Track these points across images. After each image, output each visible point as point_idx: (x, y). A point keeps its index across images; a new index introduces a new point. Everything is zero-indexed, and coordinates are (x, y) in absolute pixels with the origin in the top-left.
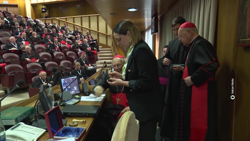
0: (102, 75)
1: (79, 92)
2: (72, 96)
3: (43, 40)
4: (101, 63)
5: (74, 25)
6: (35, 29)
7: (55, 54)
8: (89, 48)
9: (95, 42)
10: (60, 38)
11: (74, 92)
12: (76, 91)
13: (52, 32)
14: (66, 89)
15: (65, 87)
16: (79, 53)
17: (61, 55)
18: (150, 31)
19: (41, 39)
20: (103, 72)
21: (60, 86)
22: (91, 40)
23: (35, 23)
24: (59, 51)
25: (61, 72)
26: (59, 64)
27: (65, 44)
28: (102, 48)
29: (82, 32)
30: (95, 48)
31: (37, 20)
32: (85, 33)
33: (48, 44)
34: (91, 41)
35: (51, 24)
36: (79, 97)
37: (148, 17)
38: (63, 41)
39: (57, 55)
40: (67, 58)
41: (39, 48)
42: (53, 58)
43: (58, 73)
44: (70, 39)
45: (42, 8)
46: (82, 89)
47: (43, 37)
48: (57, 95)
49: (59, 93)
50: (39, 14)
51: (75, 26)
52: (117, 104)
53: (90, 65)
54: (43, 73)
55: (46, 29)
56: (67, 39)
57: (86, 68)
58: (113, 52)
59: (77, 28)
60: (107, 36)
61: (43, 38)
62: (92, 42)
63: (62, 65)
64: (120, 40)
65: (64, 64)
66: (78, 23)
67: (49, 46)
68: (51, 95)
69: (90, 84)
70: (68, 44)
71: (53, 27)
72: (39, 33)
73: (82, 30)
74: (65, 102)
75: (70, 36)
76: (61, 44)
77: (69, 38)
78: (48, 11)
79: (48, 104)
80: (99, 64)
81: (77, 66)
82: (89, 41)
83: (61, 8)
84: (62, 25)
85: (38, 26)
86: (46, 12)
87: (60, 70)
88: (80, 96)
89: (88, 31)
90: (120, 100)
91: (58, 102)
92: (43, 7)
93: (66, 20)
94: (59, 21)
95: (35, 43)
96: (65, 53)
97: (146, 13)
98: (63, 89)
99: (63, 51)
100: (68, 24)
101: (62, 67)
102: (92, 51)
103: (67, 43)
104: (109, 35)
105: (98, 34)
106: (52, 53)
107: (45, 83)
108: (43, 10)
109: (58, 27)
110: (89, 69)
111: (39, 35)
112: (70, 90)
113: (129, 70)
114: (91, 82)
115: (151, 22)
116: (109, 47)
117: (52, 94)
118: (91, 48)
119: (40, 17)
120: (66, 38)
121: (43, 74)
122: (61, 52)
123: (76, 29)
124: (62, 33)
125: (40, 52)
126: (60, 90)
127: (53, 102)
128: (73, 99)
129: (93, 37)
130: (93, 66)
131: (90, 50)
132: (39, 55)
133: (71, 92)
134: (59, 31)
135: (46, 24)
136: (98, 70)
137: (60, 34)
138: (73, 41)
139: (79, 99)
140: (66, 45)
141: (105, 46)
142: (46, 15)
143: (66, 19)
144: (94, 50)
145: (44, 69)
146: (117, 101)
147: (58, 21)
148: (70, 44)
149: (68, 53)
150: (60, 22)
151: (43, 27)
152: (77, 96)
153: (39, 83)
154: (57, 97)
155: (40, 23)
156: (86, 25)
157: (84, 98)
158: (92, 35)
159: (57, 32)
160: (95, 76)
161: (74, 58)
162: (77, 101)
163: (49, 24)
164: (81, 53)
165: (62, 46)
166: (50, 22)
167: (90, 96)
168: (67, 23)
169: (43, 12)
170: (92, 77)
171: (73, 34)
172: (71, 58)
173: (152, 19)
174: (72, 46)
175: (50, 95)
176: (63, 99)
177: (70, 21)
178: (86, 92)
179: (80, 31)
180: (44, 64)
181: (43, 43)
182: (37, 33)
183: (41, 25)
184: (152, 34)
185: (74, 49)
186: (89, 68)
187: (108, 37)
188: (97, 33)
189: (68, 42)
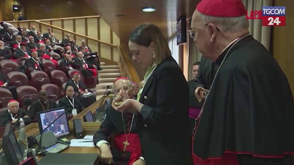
0: (104, 106)
1: (68, 133)
2: (57, 140)
3: (15, 53)
4: (103, 88)
5: (63, 32)
6: (2, 37)
7: (33, 74)
8: (86, 66)
9: (94, 56)
10: (41, 51)
11: (60, 132)
12: (63, 132)
13: (29, 42)
14: (48, 128)
15: (46, 126)
16: (70, 72)
17: (43, 76)
18: (175, 41)
19: (11, 51)
20: (106, 101)
21: (39, 124)
22: (88, 53)
23: (3, 28)
24: (40, 70)
25: (42, 102)
26: (39, 89)
27: (49, 59)
28: (105, 65)
29: (74, 41)
30: (94, 65)
31: (5, 23)
32: (79, 44)
33: (22, 60)
34: (88, 55)
35: (28, 30)
36: (67, 140)
37: (172, 21)
38: (45, 54)
39: (37, 76)
40: (52, 80)
41: (8, 65)
42: (30, 81)
43: (38, 103)
44: (57, 51)
45: (13, 5)
46: (73, 128)
47: (14, 49)
48: (34, 138)
49: (37, 136)
50: (8, 13)
51: (65, 33)
52: (124, 150)
53: (86, 90)
54: (14, 103)
55: (20, 36)
56: (52, 51)
57: (80, 94)
58: (121, 71)
59: (67, 36)
60: (112, 48)
61: (15, 51)
62: (89, 57)
63: (44, 91)
64: (138, 53)
65: (46, 89)
66: (69, 29)
67: (24, 62)
68: (23, 140)
69: (85, 120)
70: (54, 59)
71: (31, 34)
72: (9, 42)
73: (75, 39)
74: (46, 150)
75: (56, 47)
76: (43, 59)
77: (55, 51)
78: (22, 10)
79: (17, 154)
80: (100, 89)
81: (70, 91)
82: (86, 54)
83: (42, 5)
84: (45, 31)
85: (7, 31)
86: (19, 12)
87: (41, 98)
88: (70, 139)
89: (83, 40)
90: (128, 144)
91: (34, 150)
92: (15, 3)
93: (51, 24)
94: (40, 25)
95: (2, 57)
96: (49, 73)
97: (169, 14)
98: (43, 129)
99: (46, 70)
100: (54, 29)
101: (44, 94)
102: (89, 69)
103: (51, 58)
104: (115, 46)
105: (99, 44)
106: (28, 73)
107: (15, 118)
108: (16, 8)
109: (38, 34)
110: (86, 97)
111: (8, 45)
112: (54, 130)
113: (145, 97)
114: (87, 117)
115: (177, 27)
116: (116, 64)
117: (25, 138)
118: (88, 65)
119: (11, 19)
120: (50, 50)
121: (14, 105)
122: (43, 71)
123: (66, 38)
124: (45, 43)
125: (9, 71)
126: (38, 130)
127: (26, 151)
128: (58, 144)
129: (91, 49)
130: (91, 92)
131: (88, 67)
132: (7, 77)
133: (56, 133)
134: (40, 40)
135: (19, 29)
136: (98, 98)
137: (42, 44)
138: (61, 55)
139: (67, 143)
140: (51, 61)
141: (109, 62)
142: (20, 15)
143: (51, 21)
144: (93, 68)
145: (16, 97)
146: (124, 145)
147: (38, 25)
148: (57, 60)
149: (53, 73)
150: (42, 26)
151: (16, 33)
152: (65, 140)
153: (6, 119)
154: (32, 142)
155: (11, 27)
156: (80, 31)
157: (75, 143)
158: (89, 45)
159: (37, 41)
160: (93, 108)
161: (63, 81)
162: (64, 147)
163: (25, 29)
164: (73, 73)
165: (44, 63)
166: (26, 26)
167: (85, 138)
168: (52, 28)
169: (15, 10)
170: (88, 109)
171: (62, 45)
172: (58, 80)
173: (177, 23)
174: (59, 62)
175: (21, 139)
176: (43, 145)
177: (57, 25)
178: (78, 133)
179: (71, 39)
180: (16, 90)
181: (14, 58)
182: (6, 43)
183: (11, 30)
184: (177, 45)
185: (63, 68)
186: (85, 94)
187: (114, 49)
188: (97, 43)
189: (54, 56)
